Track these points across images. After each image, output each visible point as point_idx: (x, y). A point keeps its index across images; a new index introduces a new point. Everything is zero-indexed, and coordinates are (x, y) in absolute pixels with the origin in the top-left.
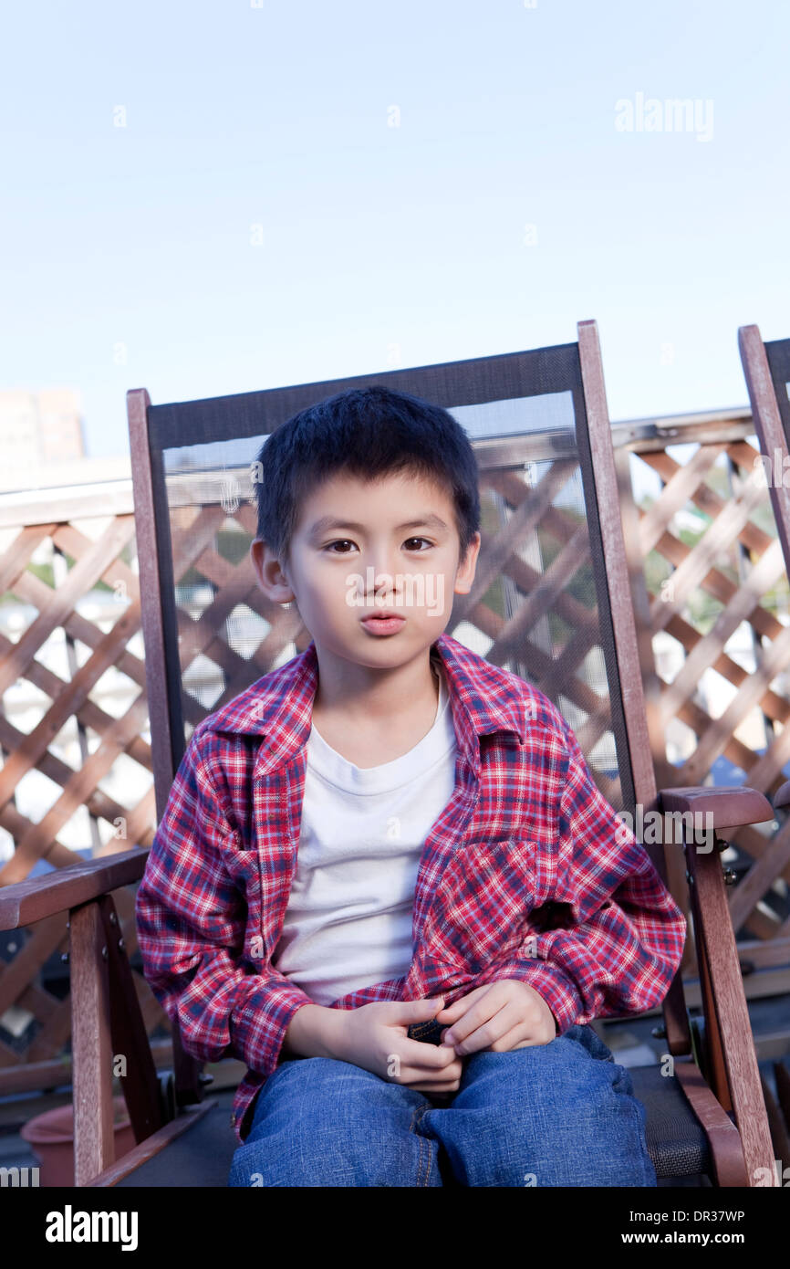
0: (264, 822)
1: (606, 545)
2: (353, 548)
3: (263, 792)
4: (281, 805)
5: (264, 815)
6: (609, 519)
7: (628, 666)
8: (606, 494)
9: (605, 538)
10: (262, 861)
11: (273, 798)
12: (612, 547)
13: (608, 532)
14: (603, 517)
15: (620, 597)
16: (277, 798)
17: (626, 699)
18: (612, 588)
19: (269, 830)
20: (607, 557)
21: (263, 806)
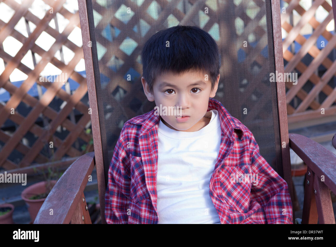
0: (143, 150)
1: (275, 43)
2: (173, 92)
3: (142, 140)
4: (148, 144)
5: (143, 148)
6: (276, 33)
7: (281, 92)
8: (277, 22)
9: (275, 40)
10: (143, 161)
11: (145, 142)
12: (277, 44)
13: (276, 38)
14: (274, 31)
15: (279, 64)
16: (147, 142)
17: (279, 105)
18: (276, 61)
19: (145, 152)
20: (275, 48)
21: (142, 145)
